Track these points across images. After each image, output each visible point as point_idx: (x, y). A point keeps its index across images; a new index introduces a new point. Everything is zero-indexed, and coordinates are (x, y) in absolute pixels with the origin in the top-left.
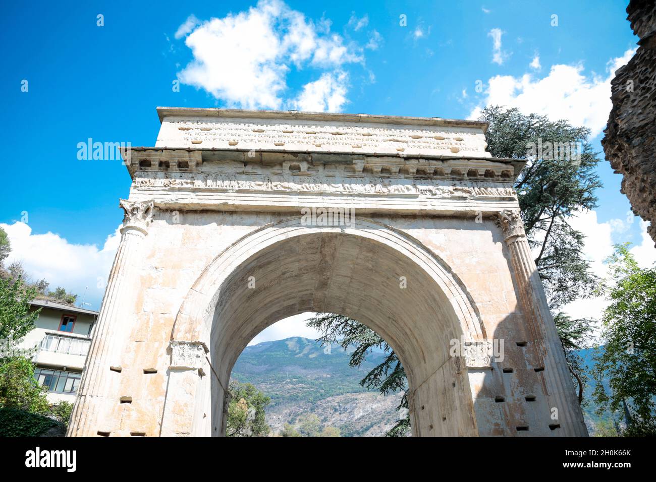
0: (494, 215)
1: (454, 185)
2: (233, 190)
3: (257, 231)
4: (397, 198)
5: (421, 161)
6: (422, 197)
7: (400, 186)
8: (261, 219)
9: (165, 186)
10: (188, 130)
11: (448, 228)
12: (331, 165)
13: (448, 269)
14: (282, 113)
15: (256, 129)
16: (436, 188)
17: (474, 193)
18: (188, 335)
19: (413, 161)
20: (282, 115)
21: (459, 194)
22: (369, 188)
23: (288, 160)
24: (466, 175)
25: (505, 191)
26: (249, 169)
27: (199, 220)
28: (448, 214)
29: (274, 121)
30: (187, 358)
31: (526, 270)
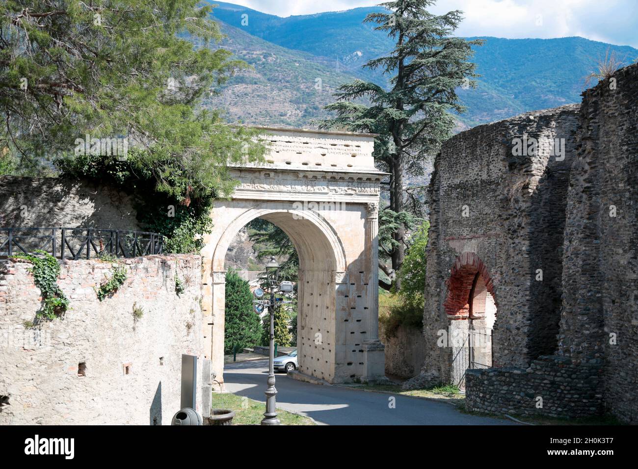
3: (246, 212)
4: (318, 194)
5: (334, 173)
6: (330, 194)
7: (320, 187)
13: (336, 234)
16: (338, 188)
17: (357, 191)
18: (218, 267)
19: (330, 174)
21: (350, 192)
22: (303, 188)
23: (264, 172)
24: (356, 180)
25: (374, 190)
31: (373, 237)
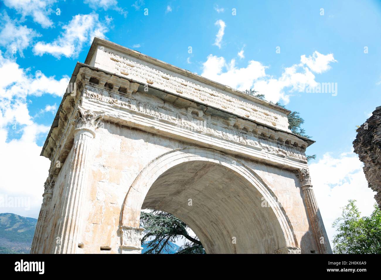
0: (296, 170)
1: (278, 147)
2: (157, 119)
3: (171, 152)
4: (251, 148)
5: (265, 128)
6: (263, 150)
7: (252, 141)
8: (172, 143)
9: (110, 103)
10: (118, 61)
11: (274, 173)
12: (215, 117)
14: (181, 70)
15: (164, 77)
16: (270, 147)
17: (288, 155)
18: (131, 222)
19: (261, 127)
20: (181, 71)
21: (280, 153)
22: (236, 138)
23: (192, 107)
24: (284, 143)
25: (302, 157)
26: (166, 105)
27: (132, 135)
28: (274, 164)
29: (174, 74)
30: (133, 240)
31: (314, 207)
